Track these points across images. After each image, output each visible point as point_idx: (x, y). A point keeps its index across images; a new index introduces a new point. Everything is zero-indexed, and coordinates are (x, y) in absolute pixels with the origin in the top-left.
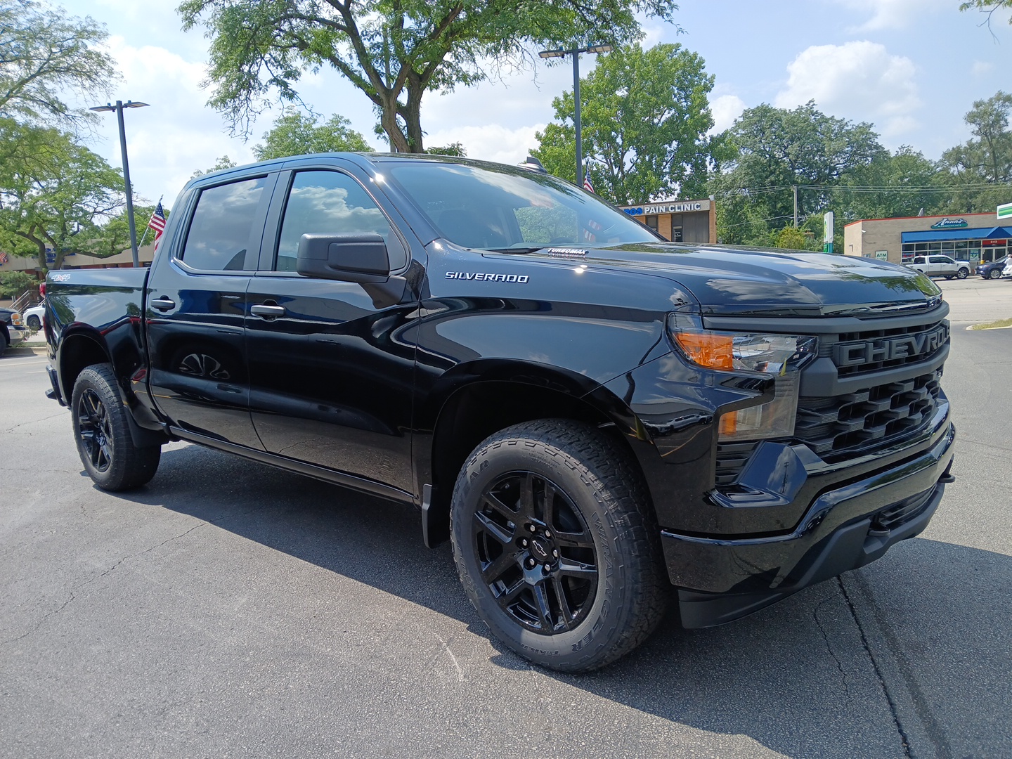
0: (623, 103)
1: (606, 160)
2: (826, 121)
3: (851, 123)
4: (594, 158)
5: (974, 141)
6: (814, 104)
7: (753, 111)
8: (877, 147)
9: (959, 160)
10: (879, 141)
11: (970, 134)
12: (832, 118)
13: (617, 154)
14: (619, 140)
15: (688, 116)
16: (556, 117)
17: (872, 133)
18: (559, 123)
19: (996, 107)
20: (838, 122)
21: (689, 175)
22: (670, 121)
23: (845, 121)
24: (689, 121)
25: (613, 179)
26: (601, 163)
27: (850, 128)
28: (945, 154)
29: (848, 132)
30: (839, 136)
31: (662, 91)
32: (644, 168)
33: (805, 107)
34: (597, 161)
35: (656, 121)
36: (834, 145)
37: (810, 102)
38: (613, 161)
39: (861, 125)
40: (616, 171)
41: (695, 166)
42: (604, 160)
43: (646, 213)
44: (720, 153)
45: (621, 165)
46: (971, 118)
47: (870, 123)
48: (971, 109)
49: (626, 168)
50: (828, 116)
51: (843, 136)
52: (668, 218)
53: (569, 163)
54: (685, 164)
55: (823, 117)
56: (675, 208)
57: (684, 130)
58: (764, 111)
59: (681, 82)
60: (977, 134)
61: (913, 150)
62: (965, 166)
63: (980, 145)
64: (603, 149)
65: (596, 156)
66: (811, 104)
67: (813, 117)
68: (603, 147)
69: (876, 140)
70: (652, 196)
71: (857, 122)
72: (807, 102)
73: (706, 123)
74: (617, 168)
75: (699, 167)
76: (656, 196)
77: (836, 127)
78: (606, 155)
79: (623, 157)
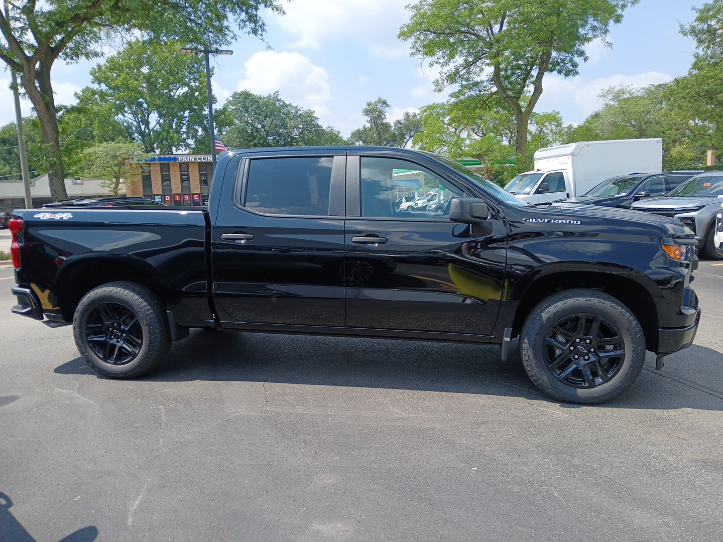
0: (148, 78)
1: (135, 118)
2: (287, 106)
3: (302, 109)
4: (124, 116)
5: (366, 127)
6: (278, 94)
7: (239, 94)
8: (318, 126)
9: (360, 138)
10: (320, 123)
11: (366, 122)
12: (290, 105)
13: (144, 115)
14: (145, 105)
15: (197, 93)
16: (93, 82)
17: (314, 117)
18: (95, 86)
19: (379, 107)
20: (295, 107)
21: (202, 135)
22: (185, 95)
23: (299, 108)
24: (199, 97)
25: (141, 133)
26: (130, 121)
27: (301, 112)
28: (352, 133)
29: (301, 115)
30: (296, 117)
31: (177, 73)
32: (167, 128)
33: (273, 95)
34: (126, 119)
35: (172, 94)
36: (292, 123)
37: (276, 92)
38: (140, 120)
39: (308, 111)
40: (143, 127)
41: (204, 129)
42: (133, 118)
43: (179, 161)
44: (222, 121)
45: (147, 123)
46: (367, 112)
47: (313, 111)
48: (365, 106)
49: (151, 126)
50: (288, 103)
51: (297, 117)
52: (196, 165)
53: (106, 119)
54: (197, 128)
55: (284, 103)
56: (201, 159)
57: (195, 103)
58: (246, 95)
59: (190, 69)
60: (369, 122)
61: (335, 129)
62: (364, 142)
63: (370, 129)
64: (132, 110)
65: (126, 114)
66: (277, 94)
67: (278, 103)
68: (132, 109)
69: (318, 122)
70: (174, 148)
71: (305, 109)
72: (274, 92)
73: (211, 100)
74: (144, 126)
75: (208, 130)
76: (177, 149)
77: (293, 111)
78: (135, 114)
79: (148, 117)
